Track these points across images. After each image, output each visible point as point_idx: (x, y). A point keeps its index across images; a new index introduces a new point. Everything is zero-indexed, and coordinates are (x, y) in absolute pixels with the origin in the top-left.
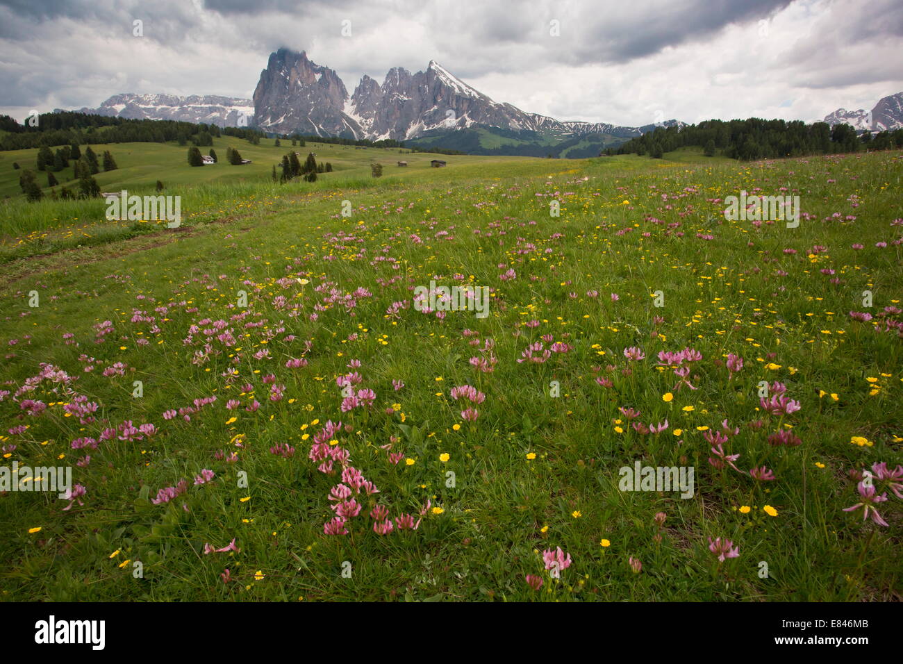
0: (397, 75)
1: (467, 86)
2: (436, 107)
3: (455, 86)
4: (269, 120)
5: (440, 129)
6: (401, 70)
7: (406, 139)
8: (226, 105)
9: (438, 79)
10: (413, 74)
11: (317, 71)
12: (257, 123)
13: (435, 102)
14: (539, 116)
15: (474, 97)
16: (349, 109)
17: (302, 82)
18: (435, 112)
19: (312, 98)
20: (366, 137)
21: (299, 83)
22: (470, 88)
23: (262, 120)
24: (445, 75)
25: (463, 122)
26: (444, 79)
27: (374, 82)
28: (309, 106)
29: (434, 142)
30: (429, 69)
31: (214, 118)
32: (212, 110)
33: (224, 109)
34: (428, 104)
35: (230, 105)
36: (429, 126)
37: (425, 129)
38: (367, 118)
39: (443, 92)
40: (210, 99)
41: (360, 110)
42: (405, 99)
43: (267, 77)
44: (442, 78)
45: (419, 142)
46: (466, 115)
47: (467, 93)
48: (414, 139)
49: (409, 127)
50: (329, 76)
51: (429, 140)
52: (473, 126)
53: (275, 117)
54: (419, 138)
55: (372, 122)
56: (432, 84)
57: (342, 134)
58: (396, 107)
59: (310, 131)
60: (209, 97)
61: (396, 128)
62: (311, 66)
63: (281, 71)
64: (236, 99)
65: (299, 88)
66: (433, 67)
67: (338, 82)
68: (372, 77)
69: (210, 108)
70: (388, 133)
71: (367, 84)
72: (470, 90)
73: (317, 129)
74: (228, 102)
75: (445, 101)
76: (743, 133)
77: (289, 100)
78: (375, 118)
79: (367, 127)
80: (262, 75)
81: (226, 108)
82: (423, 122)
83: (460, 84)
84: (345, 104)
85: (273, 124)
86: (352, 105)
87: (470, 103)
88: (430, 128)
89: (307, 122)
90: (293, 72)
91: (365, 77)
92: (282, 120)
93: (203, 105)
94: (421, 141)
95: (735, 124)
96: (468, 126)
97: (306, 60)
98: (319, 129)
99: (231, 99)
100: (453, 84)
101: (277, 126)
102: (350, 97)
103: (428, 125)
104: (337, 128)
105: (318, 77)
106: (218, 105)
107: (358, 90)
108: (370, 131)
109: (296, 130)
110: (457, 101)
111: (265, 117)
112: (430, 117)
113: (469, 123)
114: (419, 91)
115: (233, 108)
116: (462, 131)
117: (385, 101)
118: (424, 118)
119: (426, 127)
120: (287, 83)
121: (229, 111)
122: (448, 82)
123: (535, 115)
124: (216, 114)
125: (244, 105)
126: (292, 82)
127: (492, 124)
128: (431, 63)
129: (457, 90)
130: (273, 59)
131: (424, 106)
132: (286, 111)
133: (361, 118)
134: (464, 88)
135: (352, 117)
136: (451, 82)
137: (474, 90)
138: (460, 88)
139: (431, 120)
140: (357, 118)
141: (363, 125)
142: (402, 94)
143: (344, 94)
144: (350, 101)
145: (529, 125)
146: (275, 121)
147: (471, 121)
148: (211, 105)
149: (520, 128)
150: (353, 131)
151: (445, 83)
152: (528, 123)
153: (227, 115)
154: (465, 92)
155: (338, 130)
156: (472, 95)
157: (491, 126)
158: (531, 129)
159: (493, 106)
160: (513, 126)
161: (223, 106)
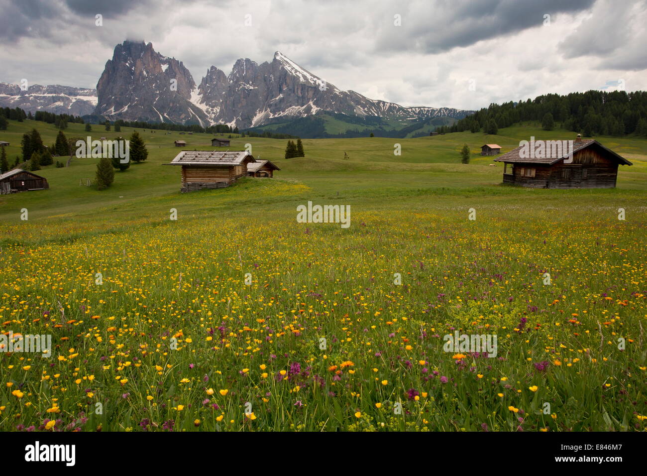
0: (244, 66)
1: (311, 75)
2: (281, 96)
3: (300, 75)
4: (113, 109)
5: (286, 116)
6: (248, 60)
7: (252, 126)
8: (70, 94)
9: (283, 68)
10: (259, 65)
11: (164, 63)
12: (100, 113)
13: (281, 91)
14: (384, 103)
15: (319, 85)
16: (195, 98)
17: (147, 73)
18: (281, 100)
19: (158, 87)
20: (212, 125)
21: (145, 73)
22: (315, 77)
23: (106, 109)
24: (290, 65)
25: (309, 109)
26: (289, 69)
27: (221, 73)
28: (154, 96)
29: (279, 128)
30: (275, 59)
31: (57, 107)
32: (54, 99)
33: (68, 99)
34: (274, 93)
35: (75, 95)
36: (275, 114)
37: (271, 117)
38: (213, 107)
39: (288, 81)
40: (53, 89)
41: (206, 99)
42: (251, 88)
43: (112, 68)
44: (287, 68)
45: (264, 129)
46: (311, 103)
47: (312, 82)
48: (260, 126)
49: (256, 115)
50: (176, 68)
51: (274, 128)
52: (318, 113)
53: (119, 105)
54: (264, 126)
55: (218, 111)
56: (278, 74)
57: (187, 122)
58: (242, 96)
59: (154, 119)
60: (53, 86)
61: (241, 117)
62: (158, 58)
63: (127, 62)
64: (82, 89)
65: (144, 78)
66: (278, 58)
67: (186, 73)
68: (219, 68)
69: (52, 96)
70: (234, 121)
71: (214, 74)
72: (315, 79)
73: (161, 118)
74: (72, 92)
75: (290, 90)
76: (583, 105)
77: (134, 90)
78: (221, 107)
79: (213, 115)
80: (106, 66)
81: (71, 97)
82: (269, 110)
83: (305, 73)
84: (192, 93)
85: (117, 112)
86: (199, 94)
87: (315, 91)
88: (276, 116)
89: (152, 111)
90: (139, 63)
91: (212, 67)
92: (126, 108)
93: (45, 95)
94: (267, 128)
95: (573, 97)
96: (314, 113)
97: (152, 51)
98: (164, 117)
99: (76, 88)
100: (298, 73)
101: (120, 114)
102: (197, 87)
103: (274, 112)
104: (183, 116)
105: (164, 67)
106: (62, 95)
107: (205, 80)
108: (216, 119)
109: (140, 118)
110: (302, 90)
111: (109, 105)
112: (276, 105)
113: (314, 110)
114: (265, 81)
115: (78, 97)
116: (308, 118)
117: (231, 90)
118: (270, 106)
119: (272, 114)
120: (133, 73)
121: (74, 101)
122: (293, 72)
123: (379, 102)
124: (59, 104)
125: (90, 95)
126: (138, 72)
127: (338, 110)
128: (276, 54)
129: (302, 79)
130: (118, 50)
131: (270, 94)
132: (130, 100)
133: (208, 107)
134: (309, 77)
135: (198, 105)
136: (296, 71)
137: (319, 79)
138: (304, 77)
139: (276, 108)
140: (203, 107)
141: (209, 113)
142: (249, 83)
143: (191, 84)
144: (197, 91)
145: (374, 111)
146: (119, 110)
147: (316, 109)
148: (54, 95)
149: (365, 114)
150: (199, 119)
151: (291, 72)
152: (373, 110)
153: (71, 104)
154: (310, 80)
155: (183, 119)
156: (317, 84)
157: (336, 112)
158: (376, 115)
159: (338, 93)
160: (359, 112)
161: (67, 96)
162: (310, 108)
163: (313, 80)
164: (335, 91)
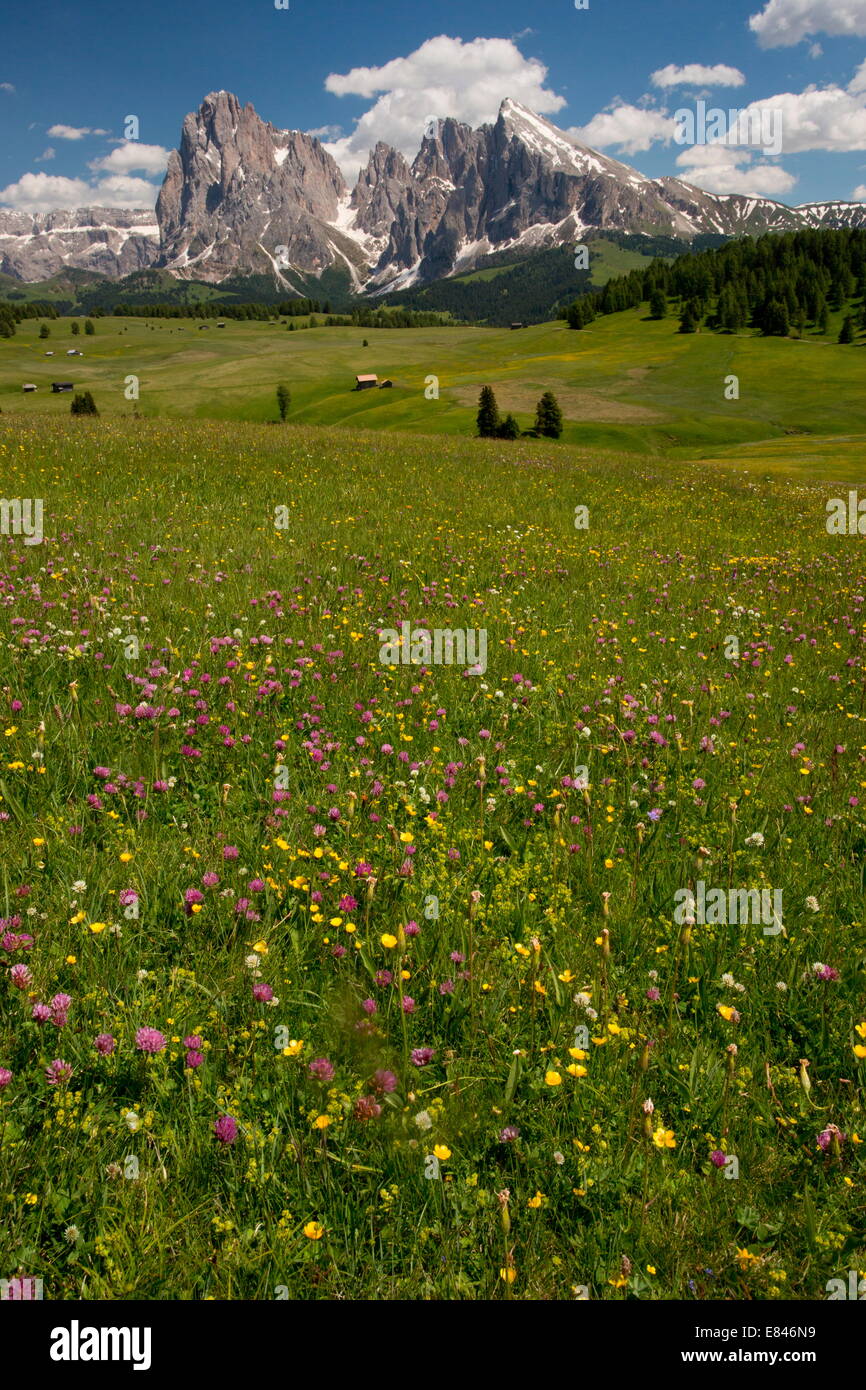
1: (582, 149)
2: (513, 202)
3: (552, 154)
4: (186, 254)
8: (122, 224)
9: (515, 139)
11: (281, 145)
12: (163, 262)
13: (512, 191)
14: (743, 201)
15: (594, 170)
17: (246, 172)
18: (512, 213)
19: (267, 202)
21: (241, 173)
22: (585, 151)
23: (172, 255)
24: (532, 129)
25: (569, 229)
26: (530, 138)
28: (260, 221)
30: (501, 119)
31: (96, 253)
32: (92, 237)
33: (114, 234)
34: (499, 196)
35: (127, 226)
36: (497, 243)
37: (491, 251)
38: (377, 235)
39: (527, 168)
40: (89, 216)
41: (364, 219)
42: (454, 188)
44: (526, 137)
46: (574, 215)
47: (578, 165)
49: (459, 249)
50: (305, 152)
52: (587, 237)
53: (197, 247)
55: (388, 243)
56: (505, 153)
57: (325, 273)
58: (433, 208)
59: (261, 271)
60: (88, 211)
61: (431, 254)
63: (206, 152)
65: (238, 184)
66: (508, 112)
67: (326, 162)
69: (89, 232)
70: (417, 266)
71: (383, 161)
72: (586, 157)
73: (276, 266)
74: (122, 219)
75: (531, 187)
77: (225, 210)
78: (392, 234)
79: (376, 255)
81: (120, 231)
82: (486, 236)
83: (567, 146)
84: (337, 208)
85: (195, 260)
86: (352, 208)
87: (584, 186)
88: (502, 248)
89: (257, 253)
90: (232, 151)
92: (208, 252)
93: (75, 229)
96: (577, 239)
98: (280, 266)
99: (127, 211)
100: (548, 148)
101: (199, 264)
102: (349, 192)
103: (495, 240)
104: (318, 261)
106: (104, 227)
107: (364, 176)
108: (383, 263)
109: (235, 270)
110: (556, 186)
111: (179, 248)
112: (501, 225)
113: (580, 230)
114: (480, 170)
115: (133, 229)
116: (564, 249)
118: (487, 227)
119: (493, 246)
121: (126, 237)
122: (538, 145)
123: (734, 198)
124: (100, 246)
125: (148, 223)
126: (228, 172)
127: (632, 227)
129: (556, 161)
131: (491, 200)
132: (217, 233)
133: (368, 235)
134: (576, 155)
135: (349, 234)
136: (545, 141)
138: (562, 154)
139: (501, 232)
140: (359, 237)
141: (371, 249)
142: (449, 177)
143: (338, 187)
144: (348, 201)
145: (718, 223)
146: (196, 255)
147: (583, 227)
148: (90, 228)
149: (696, 230)
150: (349, 264)
151: (532, 146)
152: (716, 219)
153: (121, 245)
154: (574, 162)
155: (318, 266)
156: (590, 168)
157: (627, 233)
158: (721, 231)
159: (636, 187)
160: (682, 228)
161: (113, 228)
162: (571, 226)
163: (581, 161)
164: (630, 182)
